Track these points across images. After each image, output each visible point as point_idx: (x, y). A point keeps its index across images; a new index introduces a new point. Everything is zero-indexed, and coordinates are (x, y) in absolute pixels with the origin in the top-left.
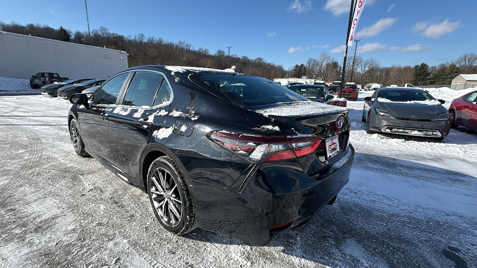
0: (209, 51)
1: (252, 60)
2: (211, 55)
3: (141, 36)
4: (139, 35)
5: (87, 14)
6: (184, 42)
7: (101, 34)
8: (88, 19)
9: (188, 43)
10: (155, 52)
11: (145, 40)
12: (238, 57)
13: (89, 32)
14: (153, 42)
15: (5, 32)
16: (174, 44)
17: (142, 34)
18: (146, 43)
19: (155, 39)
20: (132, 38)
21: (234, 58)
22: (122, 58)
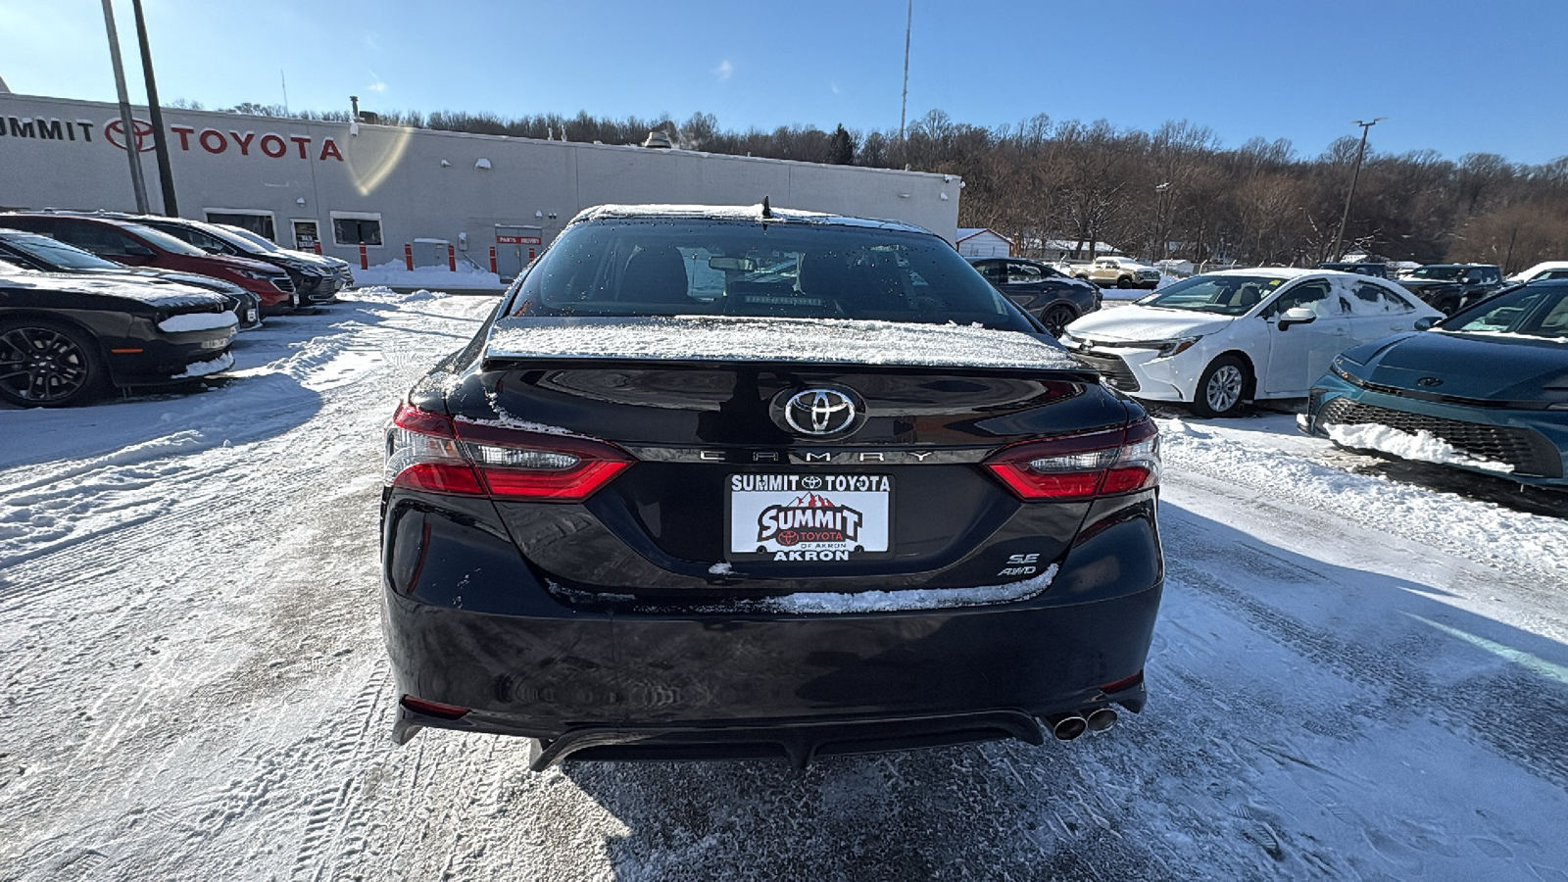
0: (1292, 147)
1: (1525, 168)
2: (1297, 164)
3: (1038, 123)
4: (1034, 120)
5: (906, 78)
6: (1184, 124)
7: (928, 132)
8: (905, 93)
9: (1200, 127)
10: (1068, 169)
11: (1050, 134)
12: (1444, 158)
13: (902, 130)
14: (1075, 136)
15: (706, 154)
16: (1151, 135)
17: (1042, 116)
18: (1049, 143)
19: (1084, 127)
20: (1012, 132)
21: (1415, 165)
22: (943, 196)
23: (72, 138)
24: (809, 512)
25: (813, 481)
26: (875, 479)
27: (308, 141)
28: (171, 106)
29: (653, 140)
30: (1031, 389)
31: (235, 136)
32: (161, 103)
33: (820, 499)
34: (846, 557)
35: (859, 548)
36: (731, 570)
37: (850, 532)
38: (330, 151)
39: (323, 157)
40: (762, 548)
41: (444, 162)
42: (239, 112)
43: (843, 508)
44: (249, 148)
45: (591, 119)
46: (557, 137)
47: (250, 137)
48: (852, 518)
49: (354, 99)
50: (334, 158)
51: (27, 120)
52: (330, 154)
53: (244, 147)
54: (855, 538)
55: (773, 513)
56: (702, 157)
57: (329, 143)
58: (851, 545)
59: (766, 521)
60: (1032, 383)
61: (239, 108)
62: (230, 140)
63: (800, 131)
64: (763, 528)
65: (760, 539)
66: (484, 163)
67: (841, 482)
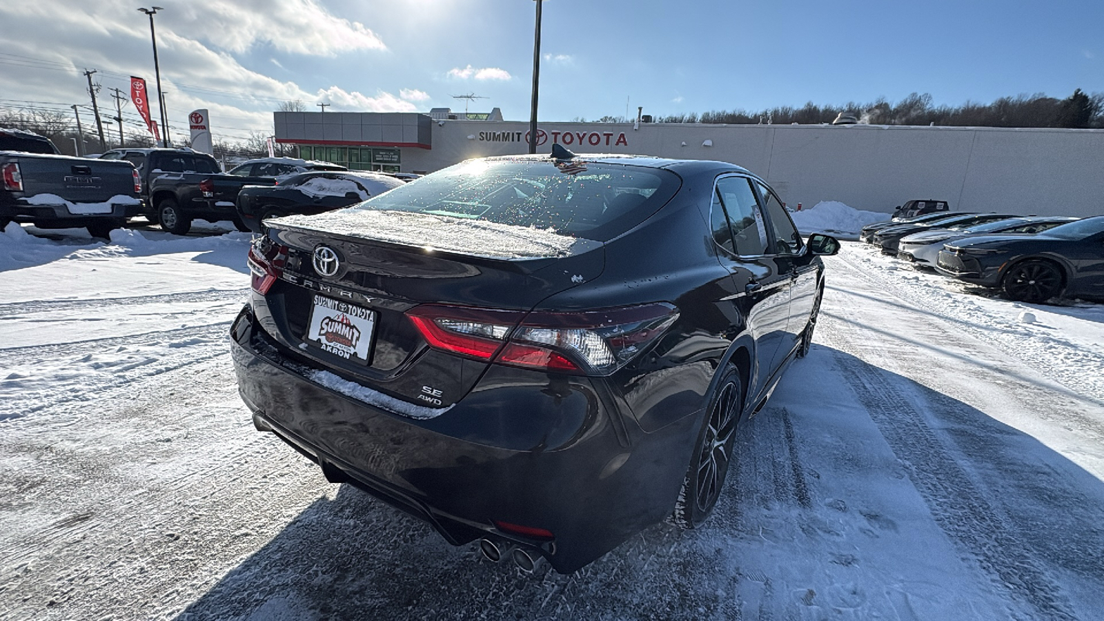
23: (513, 140)
24: (340, 324)
25: (343, 306)
26: (368, 312)
27: (612, 135)
28: (572, 121)
29: (841, 118)
30: (466, 271)
31: (578, 134)
32: (539, 120)
33: (347, 319)
34: (348, 356)
35: (355, 353)
36: (306, 348)
37: (354, 343)
38: (622, 140)
39: (617, 144)
40: (319, 340)
41: (684, 143)
42: (601, 122)
43: (354, 327)
44: (583, 141)
45: (815, 107)
46: (765, 122)
47: (585, 135)
48: (356, 334)
49: (640, 109)
50: (623, 144)
51: (498, 133)
52: (621, 142)
53: (581, 139)
54: (354, 347)
55: (327, 320)
56: (882, 129)
57: (622, 135)
58: (352, 351)
59: (324, 326)
60: (468, 266)
61: (602, 120)
62: (576, 137)
63: (1025, 99)
64: (322, 329)
65: (320, 334)
66: (708, 143)
67: (354, 310)
